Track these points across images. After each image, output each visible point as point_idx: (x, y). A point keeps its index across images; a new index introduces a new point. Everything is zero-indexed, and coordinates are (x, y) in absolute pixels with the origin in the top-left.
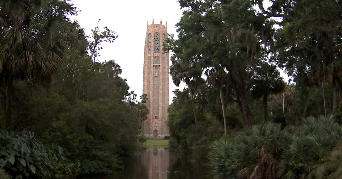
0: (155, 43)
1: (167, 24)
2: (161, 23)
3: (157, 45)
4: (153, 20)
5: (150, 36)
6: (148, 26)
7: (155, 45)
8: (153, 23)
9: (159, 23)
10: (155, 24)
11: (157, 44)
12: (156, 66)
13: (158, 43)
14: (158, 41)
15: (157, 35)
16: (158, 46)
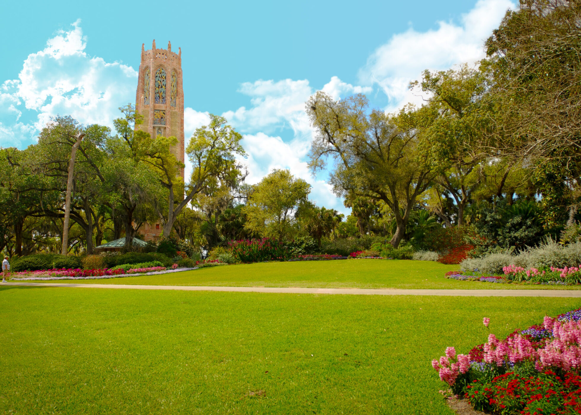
0: (157, 86)
1: (180, 51)
2: (169, 47)
3: (160, 89)
4: (154, 40)
5: (147, 73)
6: (143, 53)
7: (157, 89)
8: (154, 46)
9: (166, 48)
10: (158, 49)
11: (162, 87)
12: (159, 128)
13: (164, 87)
14: (164, 83)
15: (162, 71)
16: (162, 92)
